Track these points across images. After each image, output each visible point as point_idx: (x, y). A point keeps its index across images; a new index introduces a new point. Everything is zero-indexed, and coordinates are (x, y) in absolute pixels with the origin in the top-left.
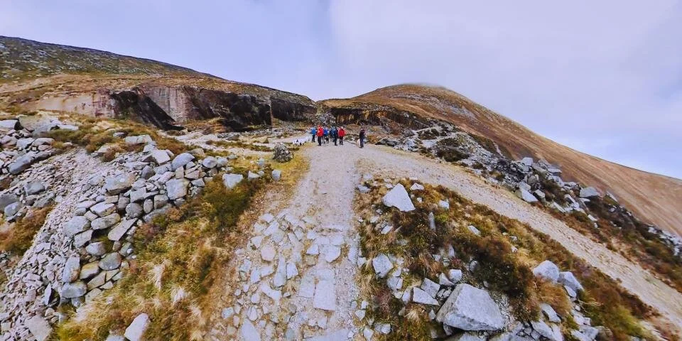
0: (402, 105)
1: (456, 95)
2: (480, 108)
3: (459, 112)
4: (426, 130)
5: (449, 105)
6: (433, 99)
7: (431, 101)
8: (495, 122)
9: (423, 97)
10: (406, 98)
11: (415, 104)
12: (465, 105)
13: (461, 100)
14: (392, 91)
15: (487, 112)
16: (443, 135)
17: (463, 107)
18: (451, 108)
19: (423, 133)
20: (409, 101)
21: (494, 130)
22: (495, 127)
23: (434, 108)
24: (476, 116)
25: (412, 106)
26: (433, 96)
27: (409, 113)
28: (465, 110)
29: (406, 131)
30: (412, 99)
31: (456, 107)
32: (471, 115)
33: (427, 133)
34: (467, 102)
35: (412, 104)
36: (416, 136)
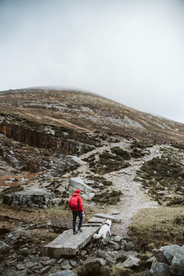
0: (39, 118)
1: (113, 103)
2: (145, 115)
3: (122, 124)
4: (101, 150)
5: (107, 116)
6: (85, 109)
7: (83, 113)
8: (167, 129)
9: (69, 106)
10: (44, 108)
11: (60, 117)
12: (127, 115)
13: (121, 108)
14: (20, 96)
15: (154, 118)
16: (137, 155)
17: (126, 117)
18: (111, 119)
19: (97, 158)
20: (50, 112)
21: (171, 138)
22: (171, 135)
23: (89, 122)
24: (144, 126)
25: (54, 119)
26: (85, 105)
27: (54, 128)
28: (130, 121)
29: (56, 161)
30: (53, 109)
31: (117, 118)
32: (137, 125)
33: (105, 156)
34: (128, 111)
35: (54, 117)
36: (84, 168)
